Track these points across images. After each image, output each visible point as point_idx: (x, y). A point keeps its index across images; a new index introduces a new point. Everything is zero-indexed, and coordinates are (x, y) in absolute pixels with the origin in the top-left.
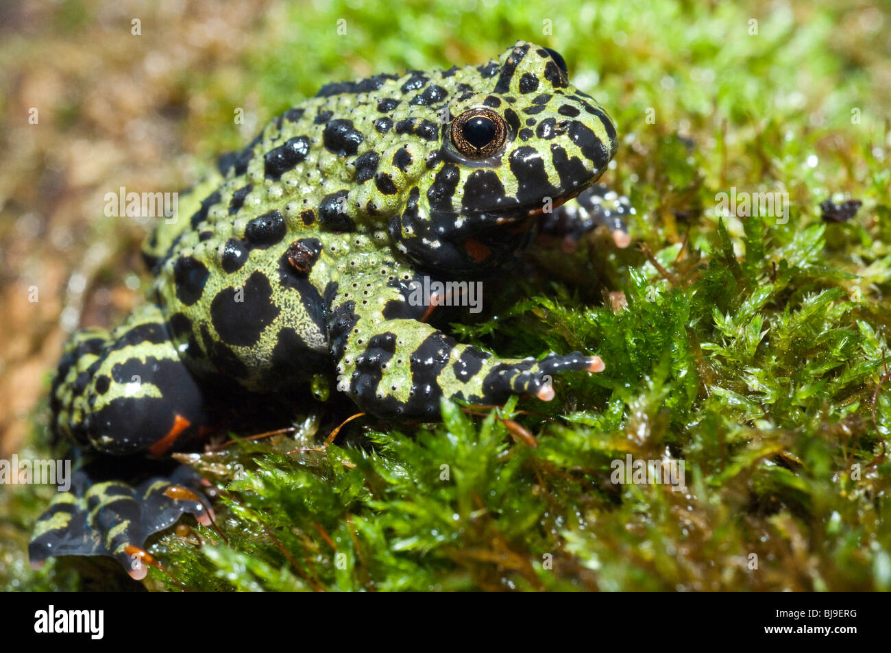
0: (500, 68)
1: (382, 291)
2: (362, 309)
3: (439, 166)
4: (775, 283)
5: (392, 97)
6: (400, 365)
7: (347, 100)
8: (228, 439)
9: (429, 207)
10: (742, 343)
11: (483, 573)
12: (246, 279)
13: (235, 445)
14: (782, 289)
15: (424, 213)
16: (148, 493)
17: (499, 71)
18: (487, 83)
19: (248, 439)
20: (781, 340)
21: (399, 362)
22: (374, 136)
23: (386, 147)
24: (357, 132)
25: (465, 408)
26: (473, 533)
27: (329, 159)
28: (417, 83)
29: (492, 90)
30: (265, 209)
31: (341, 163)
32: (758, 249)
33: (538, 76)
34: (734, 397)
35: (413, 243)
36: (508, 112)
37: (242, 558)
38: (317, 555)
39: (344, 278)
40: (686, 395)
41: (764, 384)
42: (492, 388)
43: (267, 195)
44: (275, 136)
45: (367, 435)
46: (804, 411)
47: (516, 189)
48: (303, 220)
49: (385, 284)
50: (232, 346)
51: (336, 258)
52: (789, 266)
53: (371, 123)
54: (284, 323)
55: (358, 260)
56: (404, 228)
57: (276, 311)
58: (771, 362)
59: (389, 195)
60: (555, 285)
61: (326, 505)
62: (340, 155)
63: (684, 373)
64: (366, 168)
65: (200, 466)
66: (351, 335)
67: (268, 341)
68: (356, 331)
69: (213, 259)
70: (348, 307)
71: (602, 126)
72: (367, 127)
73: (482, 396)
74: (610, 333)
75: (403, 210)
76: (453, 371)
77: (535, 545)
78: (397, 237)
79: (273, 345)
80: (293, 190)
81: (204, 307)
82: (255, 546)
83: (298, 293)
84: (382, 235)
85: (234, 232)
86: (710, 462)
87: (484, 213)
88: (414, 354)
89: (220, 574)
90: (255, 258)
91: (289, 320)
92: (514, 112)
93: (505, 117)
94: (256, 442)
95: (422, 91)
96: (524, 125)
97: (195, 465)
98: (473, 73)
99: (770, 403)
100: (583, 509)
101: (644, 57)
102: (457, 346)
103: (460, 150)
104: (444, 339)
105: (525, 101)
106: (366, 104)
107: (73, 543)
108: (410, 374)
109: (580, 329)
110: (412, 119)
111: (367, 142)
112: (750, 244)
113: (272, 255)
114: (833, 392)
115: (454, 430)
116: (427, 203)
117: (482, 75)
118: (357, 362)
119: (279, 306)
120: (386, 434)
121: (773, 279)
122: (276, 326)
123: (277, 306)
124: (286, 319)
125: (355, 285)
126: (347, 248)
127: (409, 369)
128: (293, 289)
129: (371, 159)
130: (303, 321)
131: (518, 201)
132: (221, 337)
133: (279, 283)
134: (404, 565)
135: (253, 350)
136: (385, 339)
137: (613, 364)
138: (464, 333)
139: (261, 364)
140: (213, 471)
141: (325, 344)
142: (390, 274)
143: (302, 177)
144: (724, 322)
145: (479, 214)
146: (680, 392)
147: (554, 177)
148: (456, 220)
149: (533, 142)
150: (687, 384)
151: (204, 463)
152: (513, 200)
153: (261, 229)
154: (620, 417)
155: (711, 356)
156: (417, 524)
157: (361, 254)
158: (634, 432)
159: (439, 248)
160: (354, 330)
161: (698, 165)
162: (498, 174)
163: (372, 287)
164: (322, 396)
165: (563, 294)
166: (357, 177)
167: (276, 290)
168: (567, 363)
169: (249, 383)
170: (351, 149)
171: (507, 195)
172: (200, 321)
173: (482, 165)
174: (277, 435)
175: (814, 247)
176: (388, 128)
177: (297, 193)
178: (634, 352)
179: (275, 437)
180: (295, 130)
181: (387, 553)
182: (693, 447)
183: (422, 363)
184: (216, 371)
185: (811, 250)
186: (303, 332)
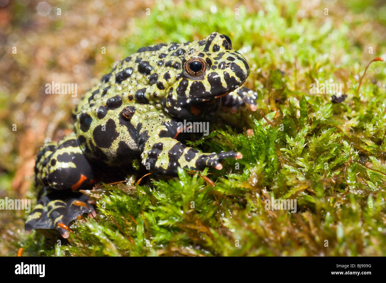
0: (206, 42)
1: (159, 127)
2: (151, 133)
3: (181, 79)
4: (311, 126)
5: (164, 53)
6: (164, 155)
7: (148, 54)
8: (101, 184)
9: (177, 95)
10: (297, 149)
11: (192, 234)
12: (106, 122)
13: (104, 187)
14: (314, 128)
15: (175, 97)
16: (71, 205)
17: (205, 43)
18: (201, 48)
19: (108, 185)
20: (312, 147)
21: (164, 154)
22: (157, 67)
23: (161, 72)
24: (151, 66)
25: (188, 171)
26: (188, 218)
27: (140, 76)
28: (174, 48)
29: (203, 50)
30: (114, 95)
31: (144, 78)
32: (305, 113)
33: (220, 45)
34: (293, 169)
35: (170, 108)
36: (207, 59)
37: (100, 227)
38: (130, 227)
39: (144, 122)
40: (274, 168)
41: (304, 164)
42: (199, 164)
43: (116, 89)
44: (120, 68)
45: (152, 182)
46: (319, 174)
47: (210, 88)
48: (129, 99)
49: (160, 124)
50: (101, 148)
51: (141, 114)
52: (317, 120)
53: (156, 62)
54: (121, 139)
55: (150, 115)
56: (167, 103)
57: (118, 135)
58: (307, 156)
59: (162, 90)
60: (227, 126)
61: (134, 208)
62: (144, 75)
63: (273, 159)
64: (153, 80)
65: (90, 195)
66: (146, 143)
67: (115, 146)
68: (148, 142)
69: (94, 114)
70: (146, 133)
71: (244, 65)
72: (154, 64)
73: (195, 167)
74: (245, 144)
75: (167, 96)
76: (184, 157)
77: (213, 223)
78: (164, 106)
79: (117, 148)
80: (125, 88)
81: (91, 133)
82: (108, 224)
83: (126, 128)
84: (159, 105)
85: (102, 103)
86: (280, 193)
87: (198, 98)
88: (170, 151)
89: (92, 233)
90: (110, 113)
91: (123, 138)
92: (209, 59)
93: (206, 61)
94: (111, 186)
95: (176, 51)
96: (213, 64)
97: (88, 194)
98: (196, 44)
99: (306, 171)
100: (232, 211)
101: (269, 40)
102: (186, 148)
103: (189, 73)
104: (182, 145)
105: (214, 55)
106: (155, 55)
107: (42, 224)
108: (168, 158)
109: (235, 143)
110: (171, 61)
111: (154, 70)
112: (302, 111)
113: (116, 112)
114: (331, 167)
115: (182, 179)
116: (176, 93)
117: (199, 45)
118: (148, 153)
119: (119, 132)
120: (159, 182)
121: (311, 124)
122: (118, 140)
123: (118, 132)
124: (121, 137)
125: (149, 124)
126: (145, 110)
127: (168, 157)
128: (124, 126)
129: (155, 76)
130: (128, 138)
131: (211, 93)
132: (97, 144)
133: (119, 123)
134: (163, 230)
135: (109, 150)
136: (159, 145)
137: (246, 156)
138: (191, 144)
139: (113, 155)
140: (95, 197)
141: (137, 147)
142: (162, 120)
143: (129, 83)
144: (290, 140)
145: (196, 98)
146: (271, 167)
147: (224, 84)
148: (187, 100)
149: (217, 70)
150: (274, 163)
151: (92, 194)
152: (209, 92)
153: (112, 102)
154: (248, 176)
155: (285, 153)
156: (167, 215)
157: (151, 112)
158: (252, 181)
159: (180, 111)
160: (147, 141)
161: (286, 81)
162: (203, 83)
163: (155, 125)
164: (136, 168)
165: (230, 130)
166: (150, 83)
167: (118, 126)
168: (228, 155)
169: (108, 163)
170: (148, 72)
171: (207, 91)
172: (89, 138)
173: (197, 79)
174: (120, 183)
175: (327, 112)
176: (162, 64)
177: (127, 88)
178: (254, 151)
179: (119, 184)
180: (128, 65)
181: (156, 226)
182: (274, 187)
183: (173, 154)
184: (96, 158)
185: (326, 114)
186: (128, 143)
